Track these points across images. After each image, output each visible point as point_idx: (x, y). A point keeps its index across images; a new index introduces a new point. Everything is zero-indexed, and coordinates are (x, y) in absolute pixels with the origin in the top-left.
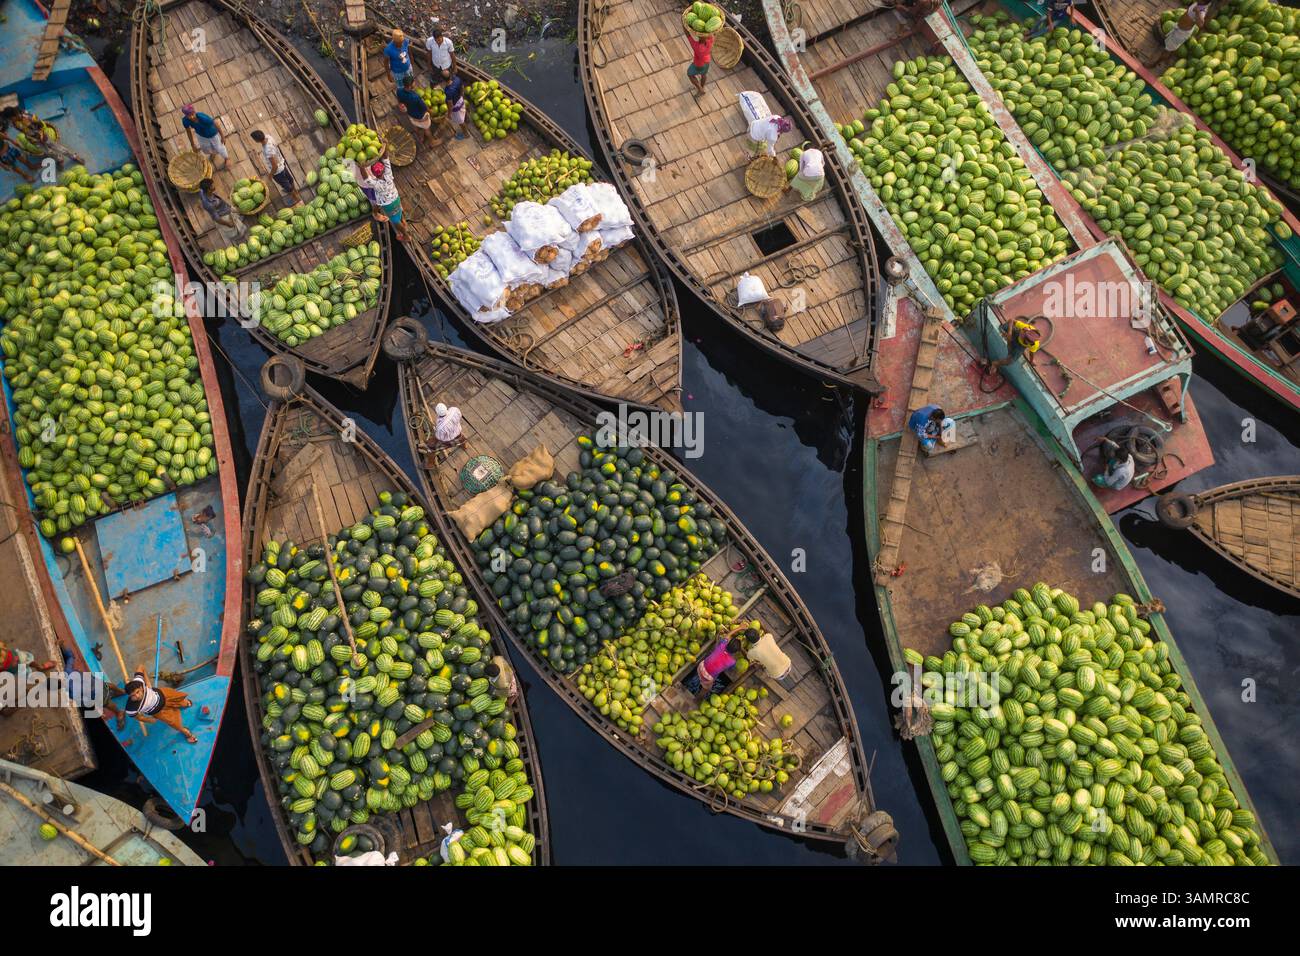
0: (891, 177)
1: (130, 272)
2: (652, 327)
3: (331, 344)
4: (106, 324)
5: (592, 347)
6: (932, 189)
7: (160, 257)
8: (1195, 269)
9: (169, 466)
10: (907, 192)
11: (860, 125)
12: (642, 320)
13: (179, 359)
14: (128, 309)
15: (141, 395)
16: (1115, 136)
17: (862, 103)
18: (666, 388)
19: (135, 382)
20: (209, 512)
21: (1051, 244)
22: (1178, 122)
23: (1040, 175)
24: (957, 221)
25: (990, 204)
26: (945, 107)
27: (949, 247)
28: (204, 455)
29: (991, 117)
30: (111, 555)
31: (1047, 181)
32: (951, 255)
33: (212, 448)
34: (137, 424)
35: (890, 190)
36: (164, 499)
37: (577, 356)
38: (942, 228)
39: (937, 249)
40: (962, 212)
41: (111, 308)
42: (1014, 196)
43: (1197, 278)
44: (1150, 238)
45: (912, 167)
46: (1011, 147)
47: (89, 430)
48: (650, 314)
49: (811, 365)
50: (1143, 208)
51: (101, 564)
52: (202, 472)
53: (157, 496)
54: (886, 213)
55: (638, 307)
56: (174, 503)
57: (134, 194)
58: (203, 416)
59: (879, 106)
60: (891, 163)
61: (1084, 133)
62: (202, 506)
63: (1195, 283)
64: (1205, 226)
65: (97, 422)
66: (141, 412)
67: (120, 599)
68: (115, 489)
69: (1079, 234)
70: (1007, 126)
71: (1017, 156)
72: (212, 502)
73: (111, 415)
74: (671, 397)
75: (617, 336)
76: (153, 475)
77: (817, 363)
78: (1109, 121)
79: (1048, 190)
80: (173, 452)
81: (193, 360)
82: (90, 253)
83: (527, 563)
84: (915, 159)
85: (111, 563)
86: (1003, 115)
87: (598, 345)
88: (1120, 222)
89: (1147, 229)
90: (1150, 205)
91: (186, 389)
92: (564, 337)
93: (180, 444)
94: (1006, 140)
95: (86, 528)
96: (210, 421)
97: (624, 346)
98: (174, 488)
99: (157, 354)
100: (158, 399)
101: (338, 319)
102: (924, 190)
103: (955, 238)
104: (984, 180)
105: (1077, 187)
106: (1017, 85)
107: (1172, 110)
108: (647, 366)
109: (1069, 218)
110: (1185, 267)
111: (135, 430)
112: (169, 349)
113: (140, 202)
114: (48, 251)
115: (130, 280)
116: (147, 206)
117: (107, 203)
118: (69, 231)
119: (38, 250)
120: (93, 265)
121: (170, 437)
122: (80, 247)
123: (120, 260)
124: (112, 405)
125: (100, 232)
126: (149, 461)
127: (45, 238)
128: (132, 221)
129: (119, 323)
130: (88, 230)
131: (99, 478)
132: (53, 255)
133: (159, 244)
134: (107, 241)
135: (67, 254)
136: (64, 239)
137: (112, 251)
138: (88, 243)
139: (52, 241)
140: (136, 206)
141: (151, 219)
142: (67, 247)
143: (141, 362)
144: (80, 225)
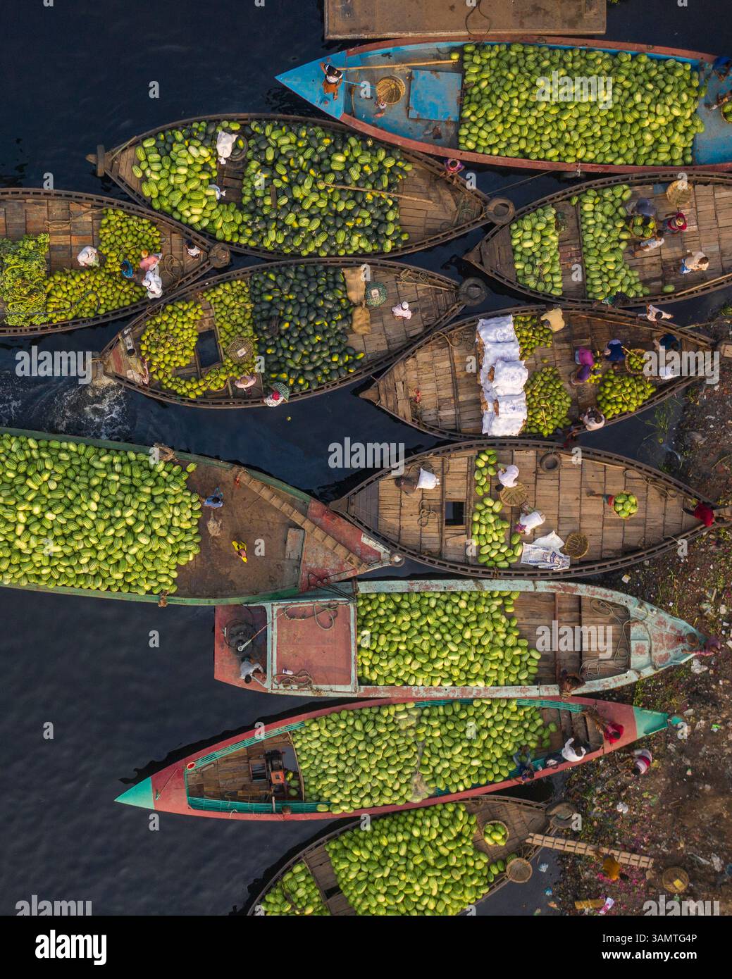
0: (463, 605)
1: (608, 139)
2: (424, 414)
4: (576, 116)
5: (432, 375)
6: (444, 624)
7: (609, 159)
8: (324, 740)
9: (474, 124)
10: (449, 609)
11: (510, 610)
12: (432, 411)
13: (537, 149)
14: (581, 131)
15: (522, 122)
16: (427, 753)
17: (525, 621)
18: (383, 398)
19: (531, 121)
20: (438, 136)
21: (377, 670)
22: (416, 792)
23: (422, 691)
24: (417, 626)
25: (417, 650)
26: (491, 661)
27: (403, 612)
28: (471, 145)
29: (472, 685)
30: (438, 77)
31: (417, 693)
32: (397, 611)
33: (473, 151)
34: (505, 115)
35: (456, 600)
36: (457, 115)
37: (431, 364)
38: (416, 615)
39: (406, 605)
40: (420, 633)
41: (584, 122)
42: (415, 666)
43: (318, 738)
44: (353, 726)
45: (463, 620)
46: (447, 685)
47: (512, 87)
48: (433, 418)
49: (364, 484)
50: (372, 733)
51: (435, 70)
52: (462, 141)
53: (461, 111)
54: (442, 590)
56: (452, 119)
57: (664, 157)
58: (495, 152)
59: (516, 628)
60: (471, 609)
61: (437, 734)
62: (443, 134)
63: (316, 735)
64: (345, 761)
65: (515, 94)
66: (511, 119)
67: (410, 75)
68: (475, 90)
69: (376, 691)
70: (463, 691)
71: (440, 685)
72: (443, 140)
73: (516, 102)
74: (377, 398)
75: (430, 392)
76: (474, 113)
77: (363, 488)
78: (438, 755)
79: (411, 690)
80: (481, 128)
81: (534, 157)
82: (629, 119)
83: (312, 289)
84: (467, 625)
85: (433, 76)
86: (471, 693)
87: (431, 379)
88: (371, 717)
89: (359, 726)
90: (372, 738)
91: (516, 148)
92: (447, 364)
93: (483, 134)
94: (454, 684)
95: (460, 69)
96: (491, 154)
97: (423, 393)
98: (461, 121)
99: (545, 138)
100: (516, 130)
101: (517, 257)
102: (445, 619)
103: (407, 618)
104: (434, 655)
105: (406, 710)
106: (488, 715)
107: (427, 796)
108: (400, 395)
109: (387, 691)
110: (327, 734)
111: (502, 113)
112: (546, 146)
113: (656, 159)
114: (643, 96)
115: (601, 138)
116: (651, 162)
117: (664, 139)
118: (650, 112)
119: (647, 90)
120: (620, 119)
121: (490, 130)
122: (636, 115)
123: (618, 136)
124: (521, 105)
125: (642, 130)
126: (481, 114)
127: (652, 96)
128: (644, 150)
129: (573, 123)
130: (647, 123)
131: (484, 84)
132: (638, 98)
133: (620, 161)
134: (634, 132)
135: (635, 106)
136: (645, 108)
137: (626, 133)
138: (637, 121)
139: (648, 100)
140: (654, 156)
141: (641, 162)
142: (639, 108)
143: (543, 128)
144: (651, 119)
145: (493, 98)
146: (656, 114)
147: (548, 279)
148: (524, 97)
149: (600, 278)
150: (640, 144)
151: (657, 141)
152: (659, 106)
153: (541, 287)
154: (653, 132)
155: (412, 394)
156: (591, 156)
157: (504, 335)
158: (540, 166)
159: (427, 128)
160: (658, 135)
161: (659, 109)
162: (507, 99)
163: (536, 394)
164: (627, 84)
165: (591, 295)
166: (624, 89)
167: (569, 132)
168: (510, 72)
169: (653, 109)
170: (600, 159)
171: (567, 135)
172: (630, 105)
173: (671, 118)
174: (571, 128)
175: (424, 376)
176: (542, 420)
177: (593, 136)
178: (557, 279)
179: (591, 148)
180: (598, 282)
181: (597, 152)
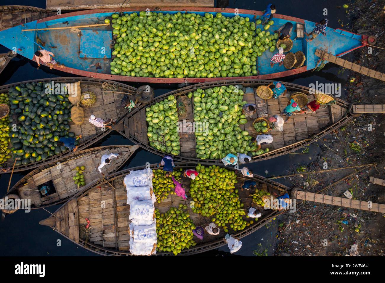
1: (201, 62)
2: (93, 236)
3: (139, 123)
4: (179, 49)
5: (100, 209)
7: (204, 74)
9: (119, 58)
12: (99, 234)
13: (159, 71)
14: (184, 58)
15: (147, 55)
19: (152, 54)
20: (99, 67)
28: (116, 71)
30: (97, 33)
33: (120, 74)
34: (136, 51)
36: (110, 54)
41: (184, 52)
47: (139, 35)
48: (99, 239)
51: (95, 30)
52: (112, 68)
53: (112, 52)
55: (106, 236)
57: (238, 71)
58: (133, 74)
62: (102, 66)
65: (139, 38)
66: (140, 54)
67: (80, 33)
68: (120, 39)
72: (102, 69)
73: (140, 43)
75: (98, 220)
76: (119, 53)
80: (123, 61)
81: (157, 76)
82: (213, 50)
85: (95, 33)
91: (146, 71)
92: (111, 200)
93: (124, 64)
95: (110, 28)
96: (131, 76)
98: (112, 58)
99: (163, 64)
100: (144, 60)
101: (150, 129)
111: (134, 51)
112: (164, 68)
113: (234, 73)
114: (219, 35)
115: (197, 61)
116: (231, 75)
117: (237, 60)
118: (225, 44)
119: (222, 32)
120: (207, 49)
121: (128, 61)
122: (217, 47)
123: (207, 60)
124: (145, 45)
125: (222, 55)
126: (123, 53)
127: (226, 35)
128: (225, 68)
129: (178, 54)
130: (224, 51)
131: (124, 35)
132: (217, 36)
133: (211, 75)
134: (217, 57)
135: (216, 42)
136: (222, 41)
137: (212, 57)
138: (218, 50)
139: (223, 37)
140: (232, 70)
141: (224, 75)
142: (218, 42)
143: (160, 58)
144: (227, 48)
145: (128, 42)
146: (229, 45)
147: (169, 144)
148: (145, 39)
149: (204, 145)
150: (222, 64)
151: (233, 62)
152: (230, 40)
153: (163, 149)
154: (229, 57)
155: (83, 221)
156: (192, 73)
157: (140, 181)
158: (161, 81)
159: (92, 63)
160: (232, 58)
161: (230, 42)
162: (136, 42)
163: (169, 223)
164: (210, 30)
165: (198, 156)
166: (209, 33)
167: (177, 59)
168: (138, 26)
169: (226, 42)
170: (198, 75)
171: (175, 61)
172: (212, 41)
173: (239, 48)
174: (177, 57)
175: (94, 209)
176: (173, 243)
177: (192, 61)
178: (174, 144)
179: (192, 68)
180: (202, 148)
181: (196, 70)
